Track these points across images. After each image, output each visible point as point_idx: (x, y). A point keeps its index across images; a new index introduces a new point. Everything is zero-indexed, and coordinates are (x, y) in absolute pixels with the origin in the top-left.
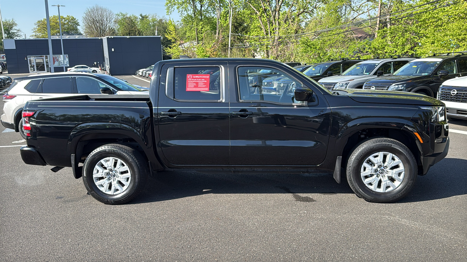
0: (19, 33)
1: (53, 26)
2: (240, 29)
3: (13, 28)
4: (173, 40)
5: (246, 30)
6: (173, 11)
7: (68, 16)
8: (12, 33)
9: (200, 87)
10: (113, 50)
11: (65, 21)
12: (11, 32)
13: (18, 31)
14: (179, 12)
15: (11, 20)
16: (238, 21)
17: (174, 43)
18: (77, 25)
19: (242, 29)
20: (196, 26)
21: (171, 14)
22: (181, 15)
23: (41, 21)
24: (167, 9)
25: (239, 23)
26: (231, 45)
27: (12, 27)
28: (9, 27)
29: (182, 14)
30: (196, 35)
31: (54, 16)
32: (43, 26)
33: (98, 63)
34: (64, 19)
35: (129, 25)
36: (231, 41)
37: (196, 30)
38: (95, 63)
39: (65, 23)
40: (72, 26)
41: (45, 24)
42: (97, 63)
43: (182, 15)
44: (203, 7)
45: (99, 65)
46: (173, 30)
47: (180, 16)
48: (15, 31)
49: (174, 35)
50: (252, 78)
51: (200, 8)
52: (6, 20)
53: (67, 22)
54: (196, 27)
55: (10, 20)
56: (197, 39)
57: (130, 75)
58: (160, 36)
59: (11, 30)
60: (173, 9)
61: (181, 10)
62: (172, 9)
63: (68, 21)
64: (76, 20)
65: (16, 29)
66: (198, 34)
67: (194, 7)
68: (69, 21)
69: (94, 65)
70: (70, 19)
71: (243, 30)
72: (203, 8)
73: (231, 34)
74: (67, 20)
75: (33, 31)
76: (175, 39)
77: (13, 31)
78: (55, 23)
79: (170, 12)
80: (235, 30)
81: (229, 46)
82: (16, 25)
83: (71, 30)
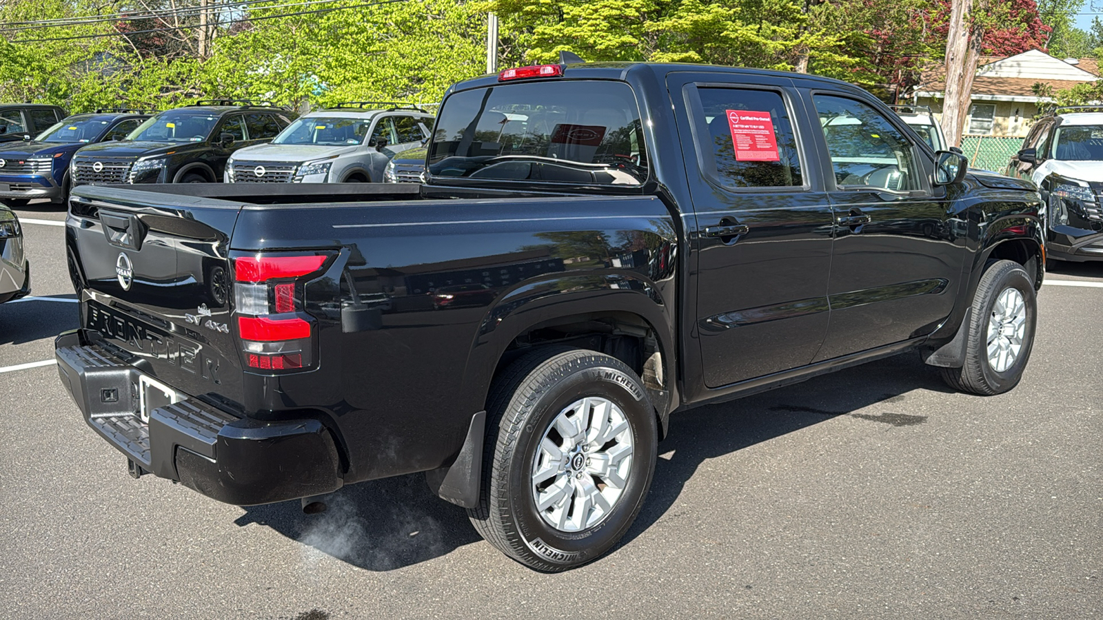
9: (761, 149)
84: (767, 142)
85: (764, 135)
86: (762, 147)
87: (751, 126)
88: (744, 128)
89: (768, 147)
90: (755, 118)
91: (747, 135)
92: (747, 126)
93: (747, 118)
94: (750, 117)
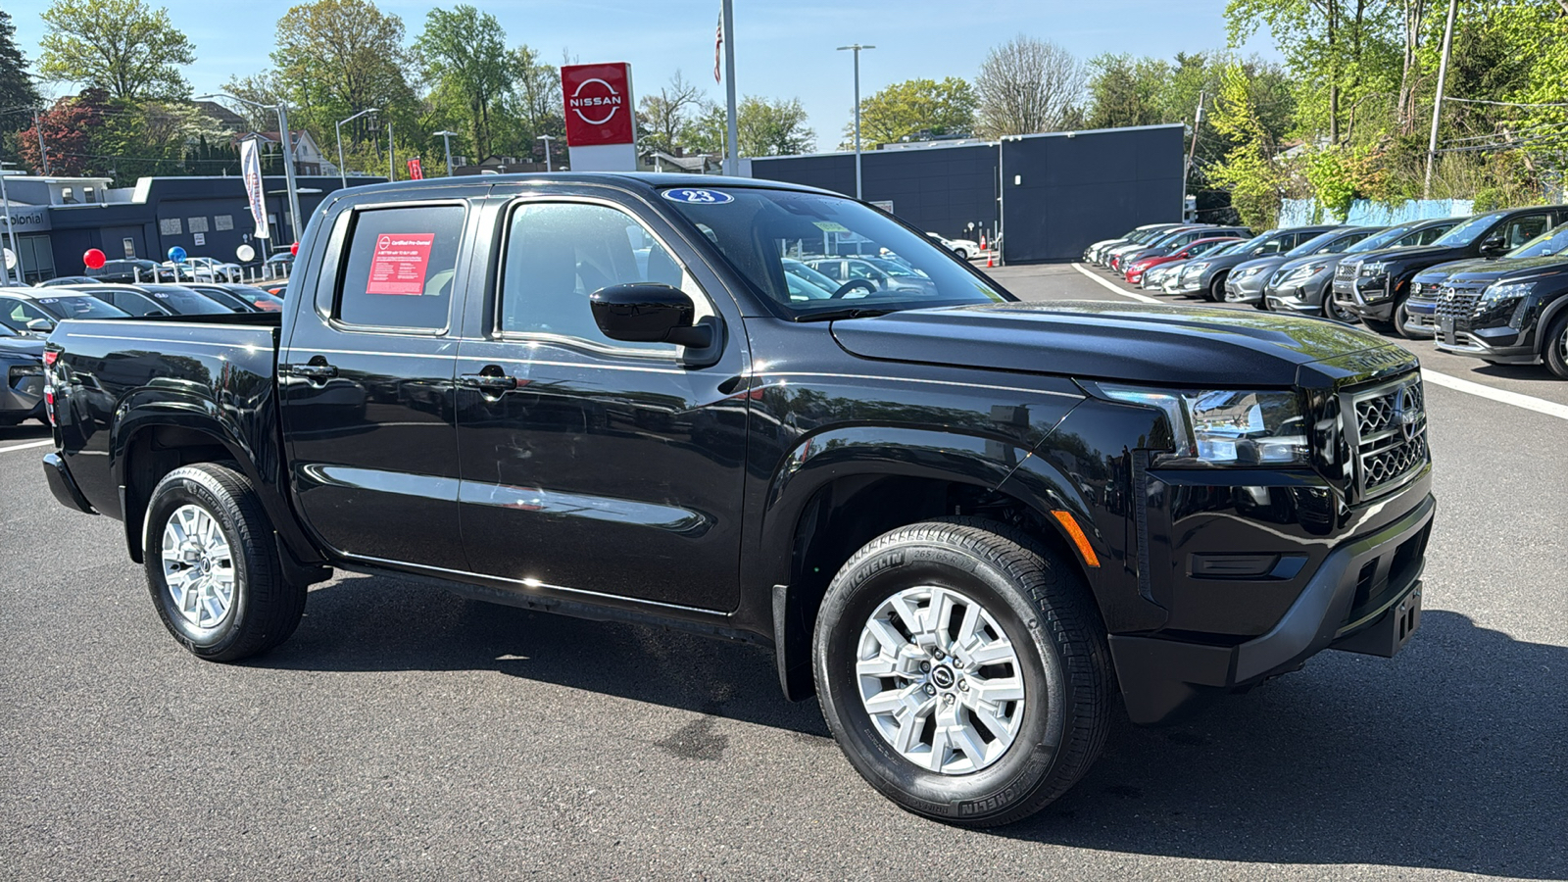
0: (809, 142)
1: (901, 114)
2: (1486, 77)
3: (795, 127)
4: (1238, 136)
5: (1514, 78)
6: (1251, 32)
7: (948, 80)
8: (791, 140)
9: (401, 281)
10: (1018, 180)
11: (939, 95)
12: (788, 138)
13: (807, 134)
14: (1277, 32)
15: (792, 104)
16: (1482, 50)
17: (1239, 144)
18: (972, 105)
19: (1497, 79)
20: (1332, 78)
21: (1243, 43)
22: (1280, 44)
23: (872, 100)
24: (1229, 28)
25: (1483, 58)
26: (1437, 142)
27: (791, 125)
28: (784, 125)
29: (1287, 41)
30: (1331, 112)
31: (908, 81)
32: (872, 115)
33: (980, 224)
34: (935, 89)
35: (1116, 93)
36: (1442, 126)
37: (1332, 95)
38: (971, 226)
39: (937, 103)
40: (958, 110)
41: (879, 108)
42: (976, 228)
43: (1284, 42)
44: (1365, 9)
45: (980, 231)
46: (1238, 100)
47: (1277, 49)
48: (799, 136)
49: (1244, 116)
50: (1385, 264)
51: (1356, 11)
52: (777, 105)
53: (944, 99)
54: (1333, 83)
55: (789, 102)
56: (1332, 126)
57: (1068, 261)
58: (1182, 124)
59: (789, 133)
60: (1251, 26)
61: (1283, 24)
62: (1250, 24)
63: (945, 96)
64: (970, 91)
65: (802, 130)
66: (1340, 106)
67: (1331, 10)
68: (949, 97)
69: (965, 231)
70: (954, 87)
71: (1500, 81)
72: (1366, 13)
73: (1441, 101)
74: (944, 91)
75: (845, 133)
76: (1244, 131)
77: (794, 136)
78: (907, 103)
79: (1242, 36)
80: (1464, 84)
81: (1432, 148)
82: (803, 116)
83: (954, 124)
84: (413, 271)
85: (412, 263)
86: (404, 277)
87: (401, 253)
88: (391, 255)
89: (412, 277)
90: (411, 243)
91: (390, 263)
92: (396, 253)
93: (401, 243)
94: (405, 241)
